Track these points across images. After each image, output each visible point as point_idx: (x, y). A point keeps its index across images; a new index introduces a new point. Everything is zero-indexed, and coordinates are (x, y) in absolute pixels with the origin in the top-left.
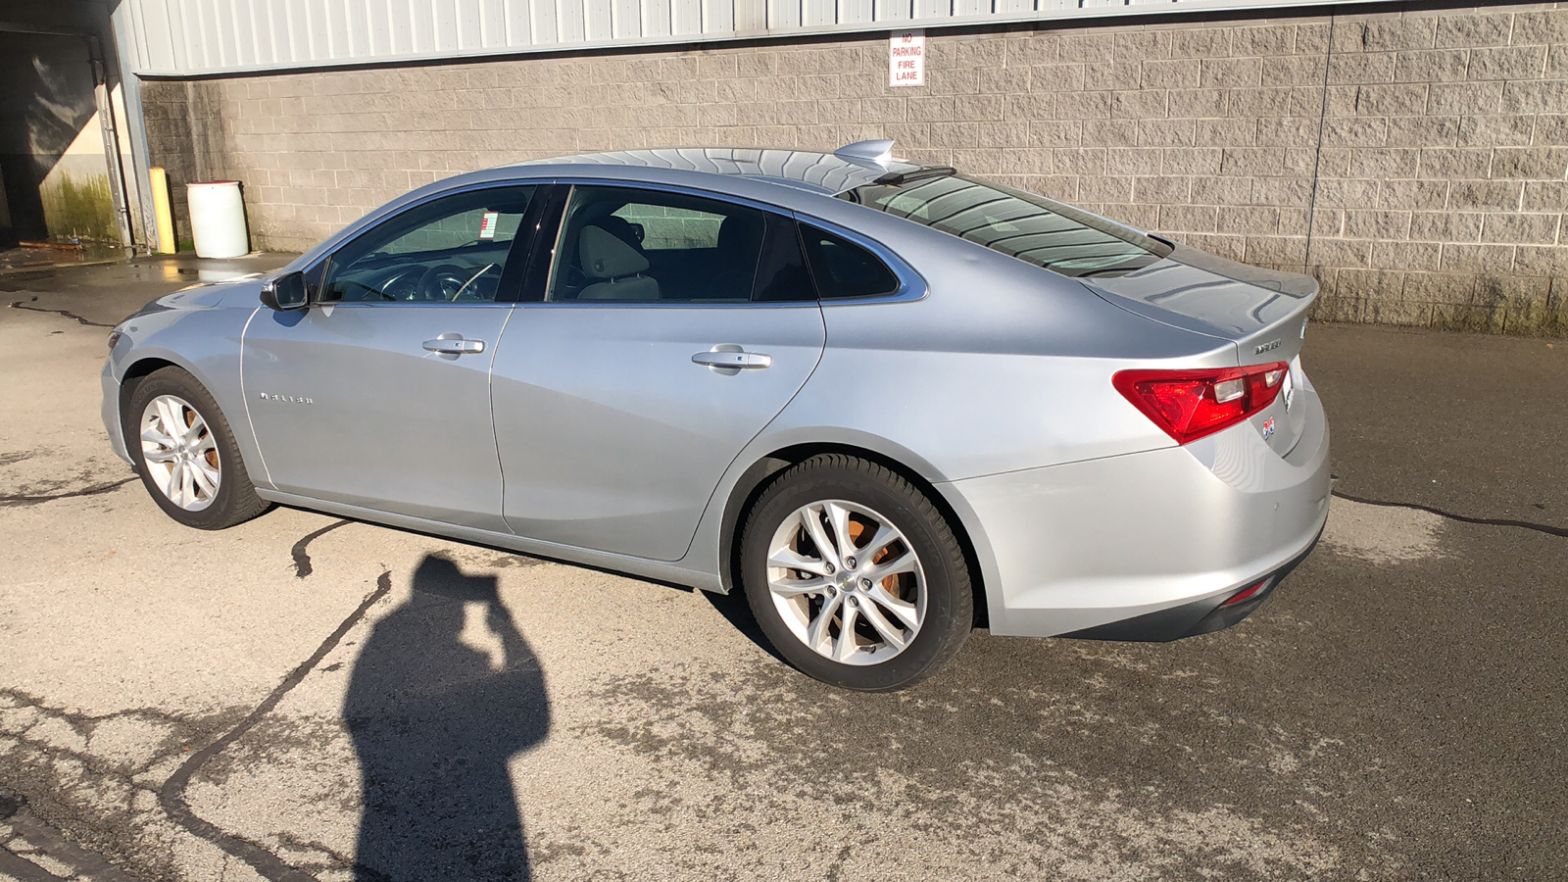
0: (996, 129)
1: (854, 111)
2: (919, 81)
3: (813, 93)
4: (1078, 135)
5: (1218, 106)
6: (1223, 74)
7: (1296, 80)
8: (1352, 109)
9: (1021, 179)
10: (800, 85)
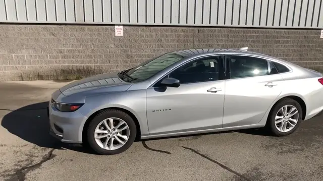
0: (139, 45)
1: (107, 41)
2: (122, 35)
3: (96, 36)
4: (154, 46)
5: (178, 41)
6: (178, 36)
7: (189, 38)
8: (197, 42)
9: (144, 55)
10: (93, 35)
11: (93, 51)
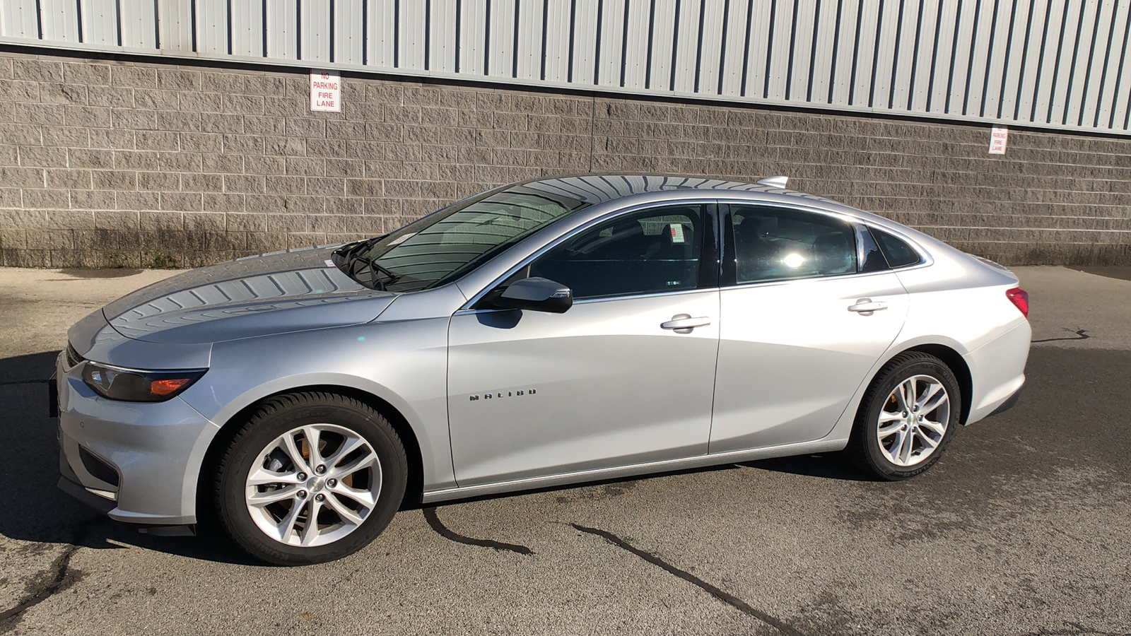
0: (397, 147)
1: (279, 127)
2: (337, 108)
3: (238, 109)
4: (455, 156)
5: (538, 143)
6: (540, 124)
7: (578, 131)
8: (605, 149)
9: (417, 183)
10: (226, 101)
11: (223, 163)
